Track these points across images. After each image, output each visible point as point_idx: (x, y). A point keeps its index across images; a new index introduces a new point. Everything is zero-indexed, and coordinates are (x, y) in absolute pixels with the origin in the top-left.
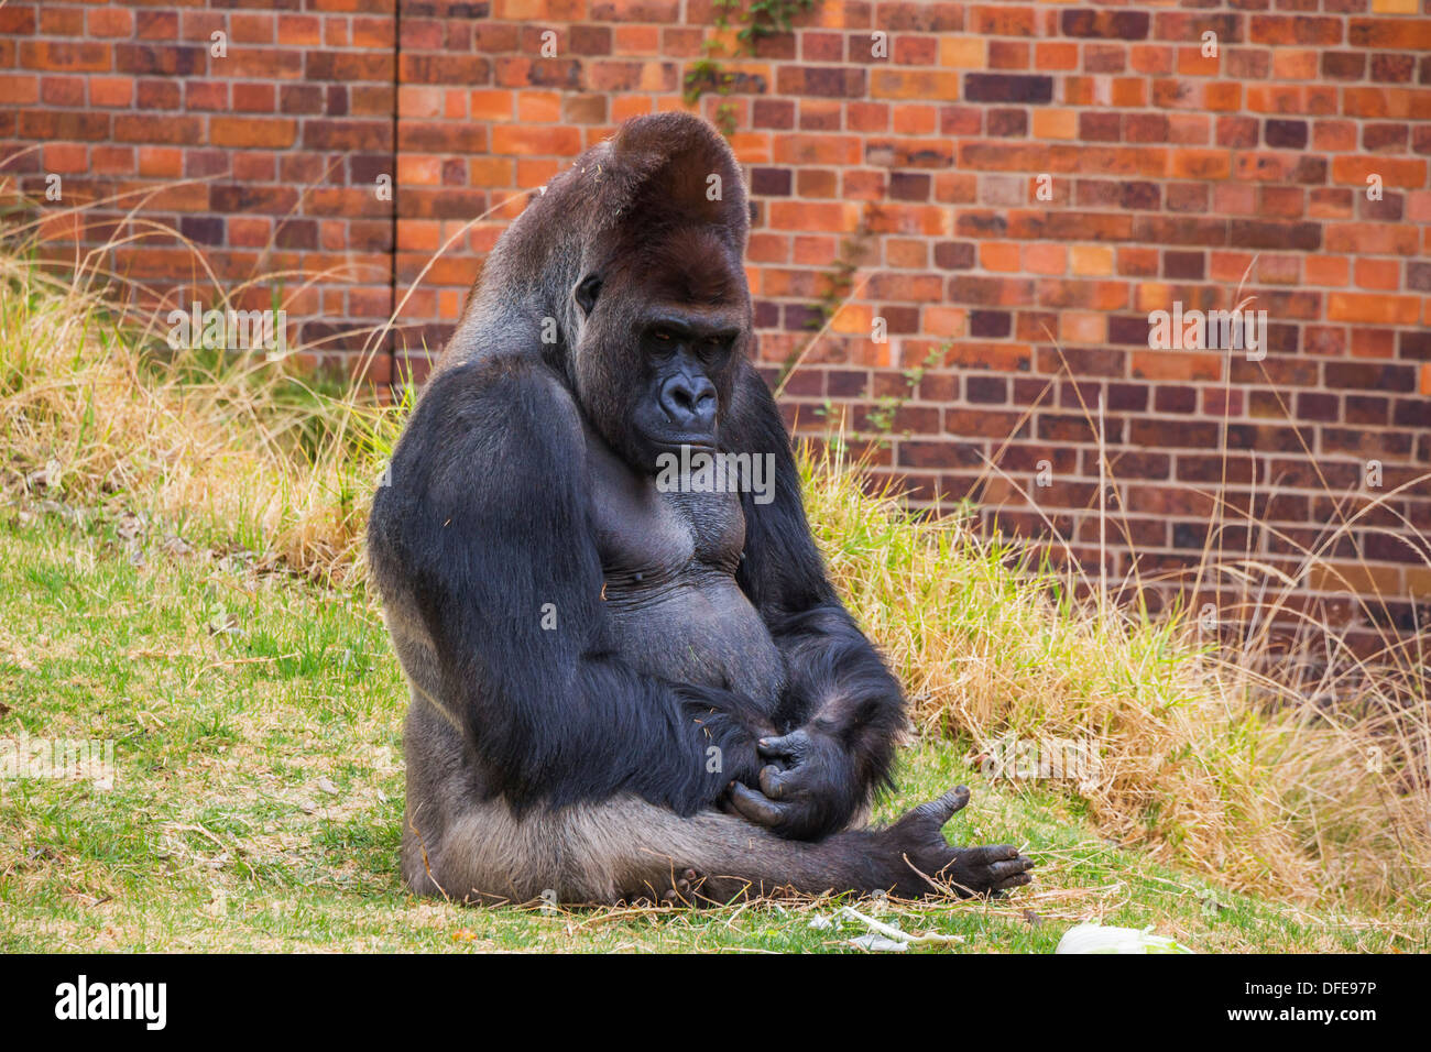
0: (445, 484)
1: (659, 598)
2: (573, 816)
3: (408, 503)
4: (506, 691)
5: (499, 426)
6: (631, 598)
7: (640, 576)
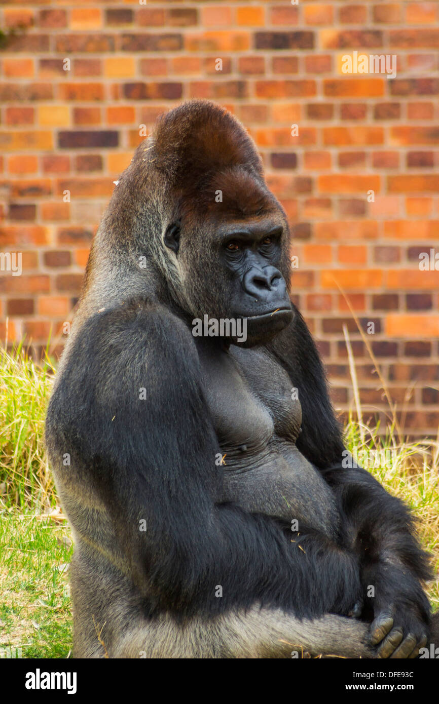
0: (108, 393)
1: (258, 463)
2: (226, 619)
3: (82, 408)
4: (167, 532)
5: (142, 348)
6: (240, 464)
7: (245, 448)
